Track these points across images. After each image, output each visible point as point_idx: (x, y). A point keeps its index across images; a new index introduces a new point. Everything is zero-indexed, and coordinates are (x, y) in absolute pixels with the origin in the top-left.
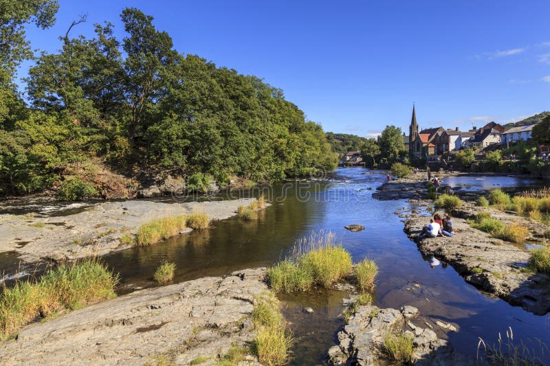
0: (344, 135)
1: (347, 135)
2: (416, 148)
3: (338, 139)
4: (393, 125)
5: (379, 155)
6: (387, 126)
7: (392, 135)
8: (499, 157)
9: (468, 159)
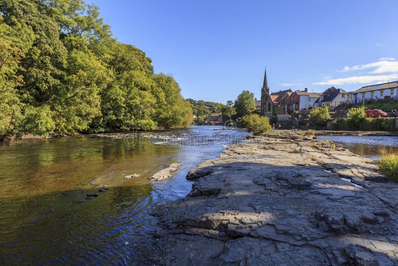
0: (212, 103)
1: (214, 103)
2: (267, 108)
3: (207, 105)
4: (249, 91)
5: (234, 115)
6: (244, 91)
7: (247, 98)
8: (363, 114)
9: (323, 117)
